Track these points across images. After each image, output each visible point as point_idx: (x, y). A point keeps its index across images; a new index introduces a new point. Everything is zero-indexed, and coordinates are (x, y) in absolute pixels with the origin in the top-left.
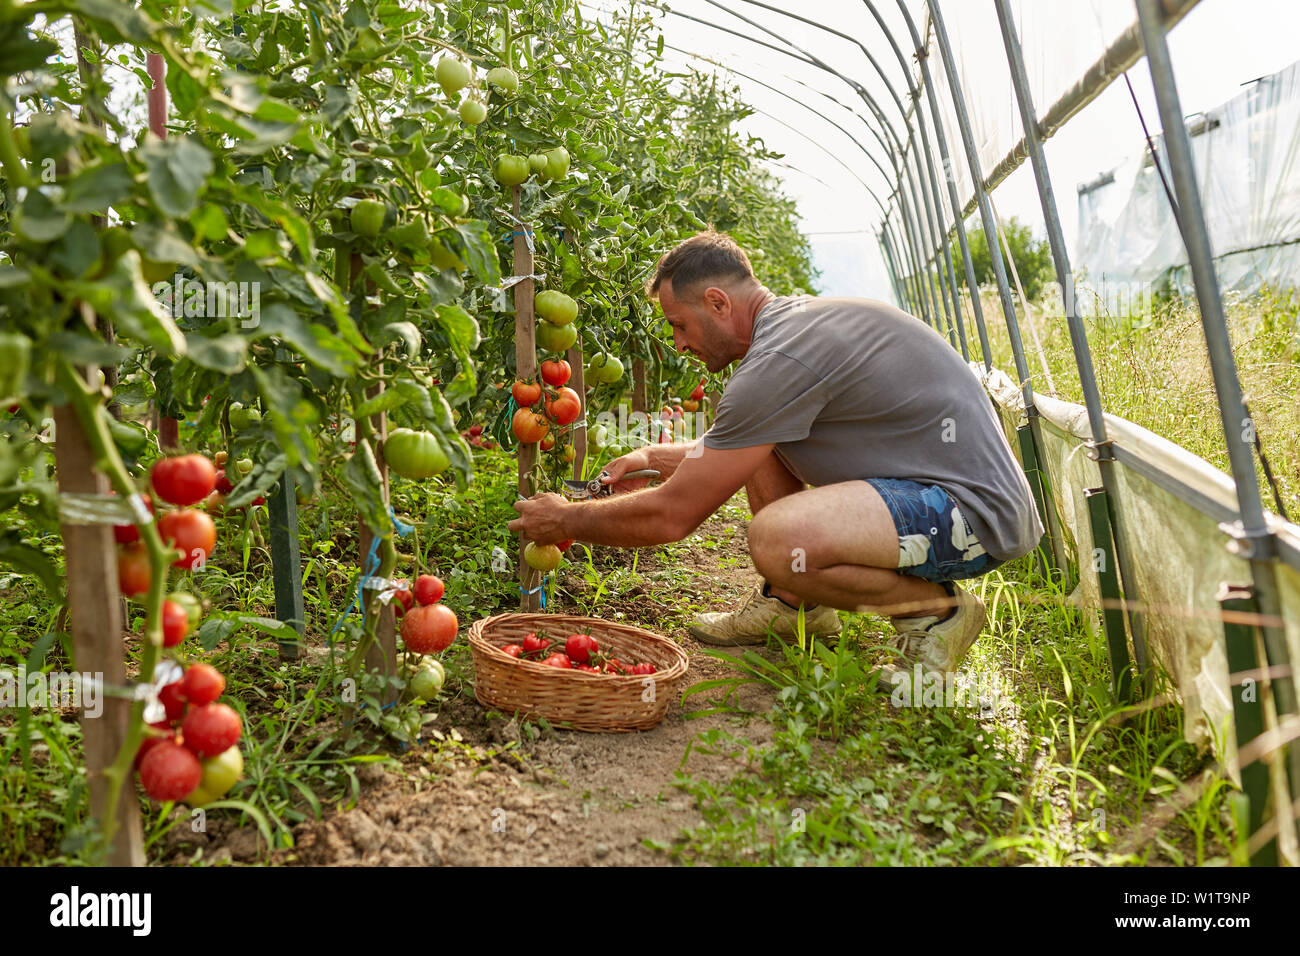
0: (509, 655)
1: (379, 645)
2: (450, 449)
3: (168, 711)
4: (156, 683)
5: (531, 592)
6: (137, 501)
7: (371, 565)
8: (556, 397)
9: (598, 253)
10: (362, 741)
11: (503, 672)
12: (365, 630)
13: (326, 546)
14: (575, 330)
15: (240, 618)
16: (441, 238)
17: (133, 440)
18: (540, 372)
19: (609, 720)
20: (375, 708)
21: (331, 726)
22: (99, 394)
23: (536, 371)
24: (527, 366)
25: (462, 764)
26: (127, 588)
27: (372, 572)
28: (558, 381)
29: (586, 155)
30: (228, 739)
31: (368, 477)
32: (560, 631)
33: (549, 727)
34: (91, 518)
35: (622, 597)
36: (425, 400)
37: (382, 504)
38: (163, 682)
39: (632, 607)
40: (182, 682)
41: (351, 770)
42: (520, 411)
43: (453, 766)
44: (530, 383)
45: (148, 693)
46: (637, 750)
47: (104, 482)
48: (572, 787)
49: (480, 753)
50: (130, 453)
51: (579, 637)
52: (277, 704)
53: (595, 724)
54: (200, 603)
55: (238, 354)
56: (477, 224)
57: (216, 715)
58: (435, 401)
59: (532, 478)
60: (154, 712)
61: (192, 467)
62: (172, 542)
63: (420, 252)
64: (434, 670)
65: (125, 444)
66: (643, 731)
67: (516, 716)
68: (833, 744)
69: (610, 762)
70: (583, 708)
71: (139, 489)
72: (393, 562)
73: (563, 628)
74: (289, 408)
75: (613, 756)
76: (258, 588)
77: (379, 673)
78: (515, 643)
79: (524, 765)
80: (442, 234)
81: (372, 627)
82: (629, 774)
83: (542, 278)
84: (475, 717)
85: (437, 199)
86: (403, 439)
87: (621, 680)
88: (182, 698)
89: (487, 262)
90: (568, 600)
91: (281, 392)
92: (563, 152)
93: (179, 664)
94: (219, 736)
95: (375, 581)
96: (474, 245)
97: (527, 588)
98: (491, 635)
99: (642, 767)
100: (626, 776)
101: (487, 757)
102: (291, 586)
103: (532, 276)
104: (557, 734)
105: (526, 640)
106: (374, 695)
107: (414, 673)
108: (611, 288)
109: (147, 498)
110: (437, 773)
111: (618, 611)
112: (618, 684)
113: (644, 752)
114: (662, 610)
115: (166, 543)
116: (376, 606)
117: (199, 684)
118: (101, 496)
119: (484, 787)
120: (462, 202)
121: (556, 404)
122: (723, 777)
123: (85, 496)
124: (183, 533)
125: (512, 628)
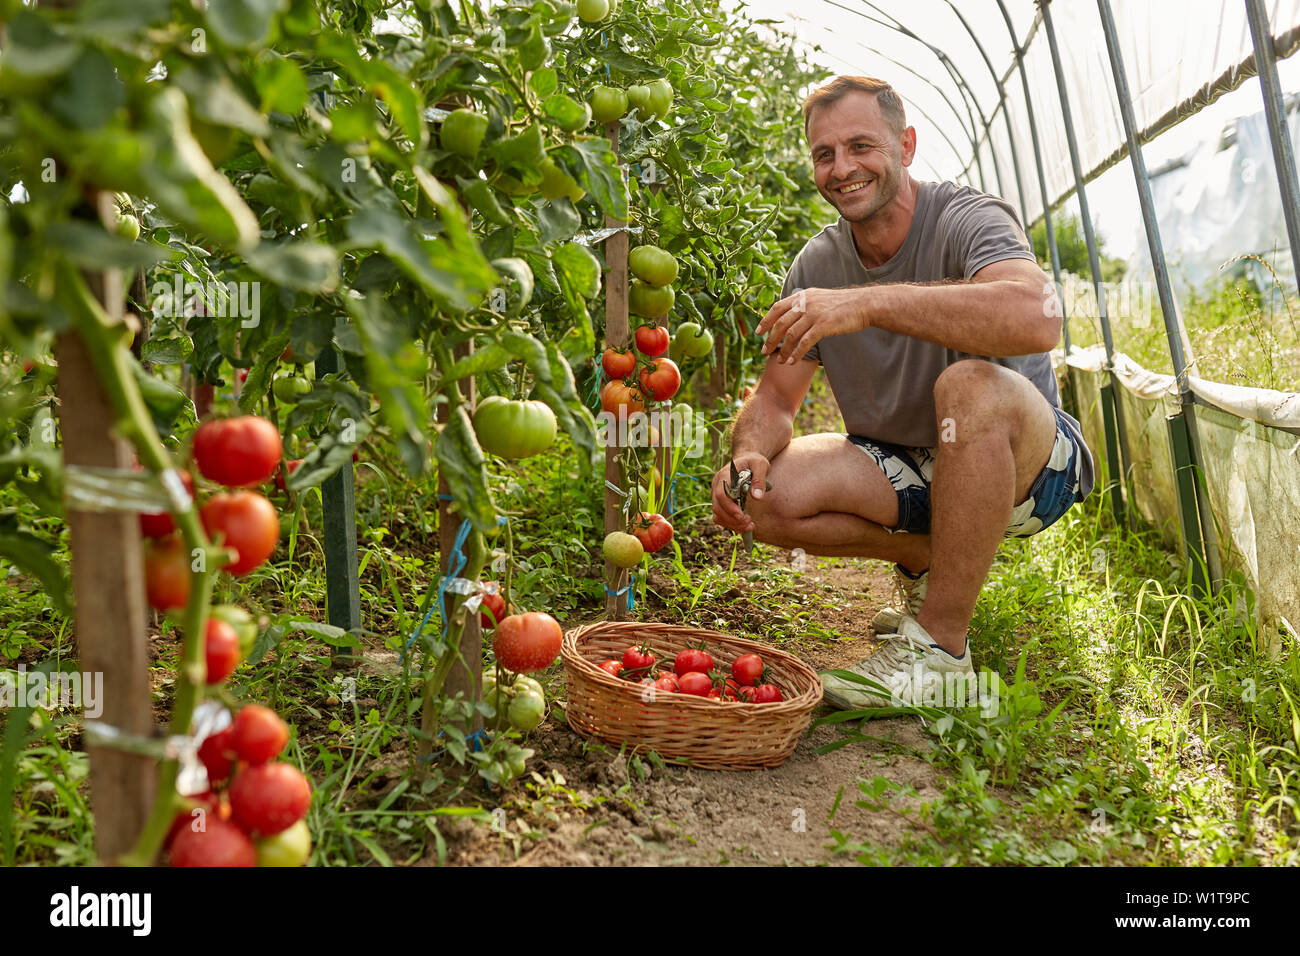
0: (608, 672)
1: (464, 663)
2: (572, 422)
3: (211, 777)
4: (194, 735)
5: (619, 593)
6: (173, 480)
7: (455, 564)
8: (652, 369)
9: (710, 201)
10: (442, 781)
11: (605, 696)
12: (447, 643)
13: (380, 533)
14: (673, 292)
15: (292, 623)
16: (555, 158)
17: (168, 398)
18: (634, 339)
19: (732, 756)
20: (458, 741)
21: (400, 758)
22: (122, 327)
23: (630, 338)
24: (618, 333)
25: (567, 815)
26: (159, 600)
27: (456, 573)
28: (653, 350)
29: (691, 90)
30: (292, 812)
31: (466, 455)
32: (664, 643)
33: (661, 763)
34: (108, 502)
35: (717, 600)
36: (540, 357)
37: (484, 489)
38: (204, 732)
39: (733, 612)
40: (230, 730)
41: (431, 822)
42: (610, 384)
43: (556, 818)
44: (623, 352)
45: (184, 748)
46: (770, 795)
47: (127, 453)
48: (699, 843)
49: (584, 798)
50: (164, 416)
51: (691, 653)
52: (333, 726)
53: (715, 759)
54: (255, 620)
55: (325, 266)
56: (598, 143)
57: (276, 780)
58: (553, 360)
59: (622, 461)
60: (192, 779)
61: (250, 435)
62: (220, 537)
63: (529, 173)
64: (532, 692)
65: (156, 403)
66: (771, 768)
67: (623, 749)
68: (1007, 793)
69: (739, 809)
70: (701, 741)
71: (175, 462)
72: (482, 563)
73: (668, 640)
74: (391, 352)
75: (741, 802)
76: (304, 581)
77: (466, 698)
78: (612, 658)
79: (638, 814)
80: (557, 153)
81: (455, 640)
82: (766, 827)
83: (639, 230)
84: (570, 747)
85: (551, 109)
86: (498, 410)
87: (750, 709)
88: (230, 755)
89: (612, 189)
90: (655, 602)
91: (380, 330)
92: (665, 84)
93: (226, 706)
94: (282, 810)
95: (459, 584)
96: (595, 168)
97: (616, 589)
98: (585, 648)
99: (780, 818)
100: (762, 830)
101: (594, 804)
102: (346, 580)
103: (627, 228)
104: (670, 771)
105: (627, 654)
106: (455, 724)
107: (510, 697)
108: (719, 244)
109: (186, 476)
110: (537, 827)
111: (720, 617)
112: (746, 713)
113: (779, 798)
114: (766, 616)
115: (211, 539)
116: (461, 614)
117: (254, 734)
118: (124, 472)
119: (597, 847)
120: (584, 112)
121: (653, 377)
122: (885, 835)
123: (99, 470)
124: (234, 525)
125: (608, 639)
